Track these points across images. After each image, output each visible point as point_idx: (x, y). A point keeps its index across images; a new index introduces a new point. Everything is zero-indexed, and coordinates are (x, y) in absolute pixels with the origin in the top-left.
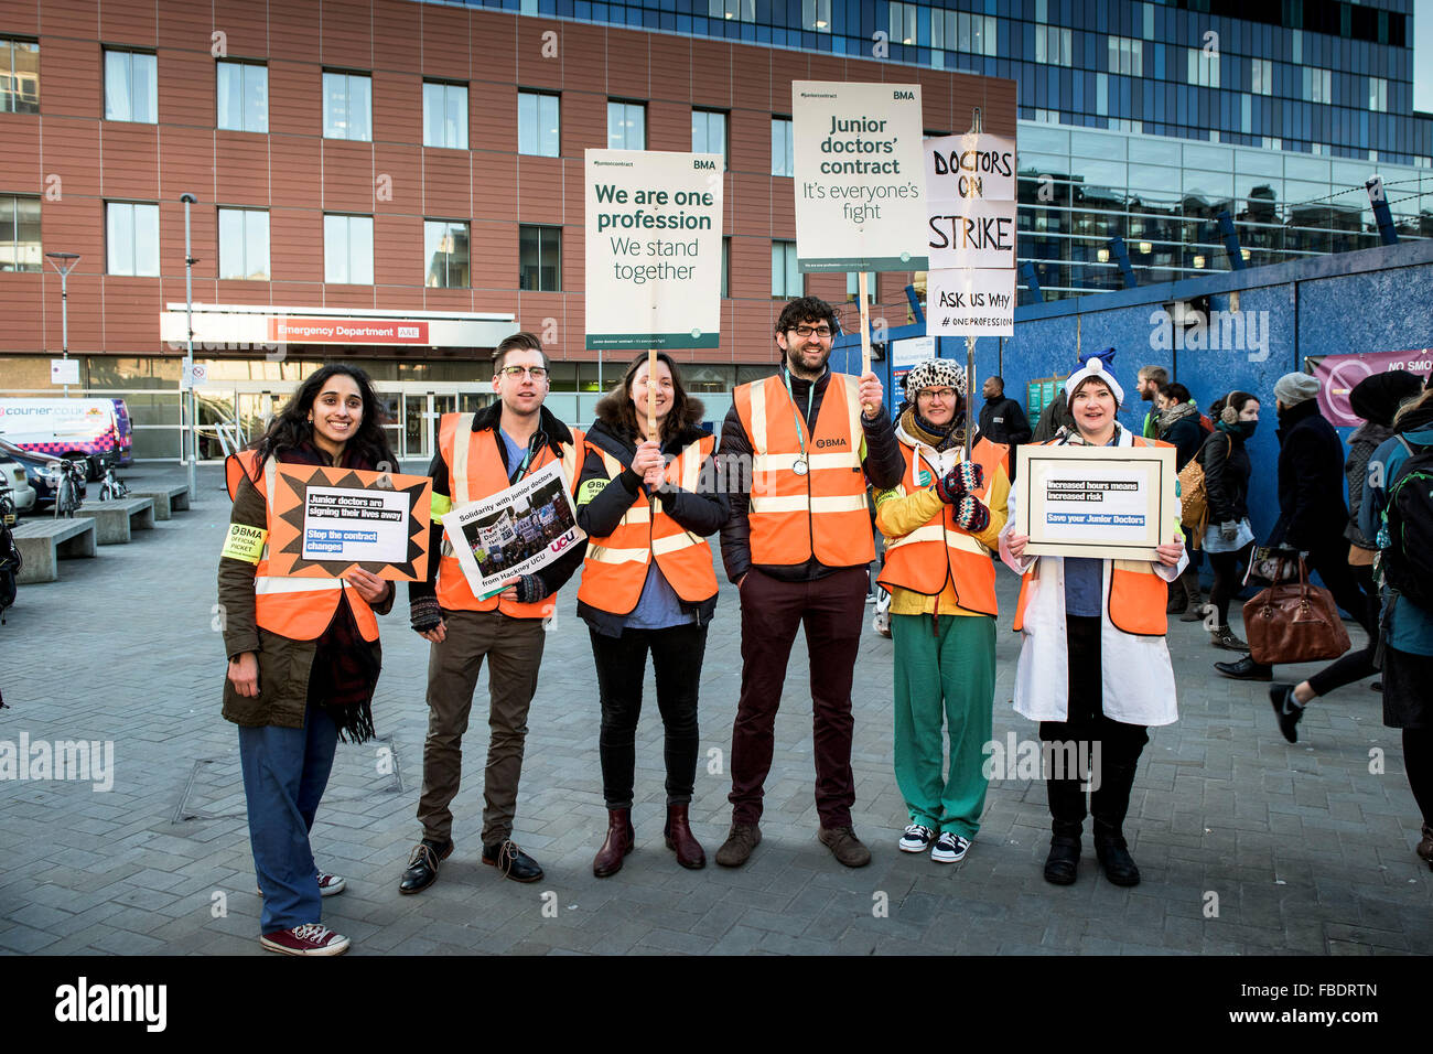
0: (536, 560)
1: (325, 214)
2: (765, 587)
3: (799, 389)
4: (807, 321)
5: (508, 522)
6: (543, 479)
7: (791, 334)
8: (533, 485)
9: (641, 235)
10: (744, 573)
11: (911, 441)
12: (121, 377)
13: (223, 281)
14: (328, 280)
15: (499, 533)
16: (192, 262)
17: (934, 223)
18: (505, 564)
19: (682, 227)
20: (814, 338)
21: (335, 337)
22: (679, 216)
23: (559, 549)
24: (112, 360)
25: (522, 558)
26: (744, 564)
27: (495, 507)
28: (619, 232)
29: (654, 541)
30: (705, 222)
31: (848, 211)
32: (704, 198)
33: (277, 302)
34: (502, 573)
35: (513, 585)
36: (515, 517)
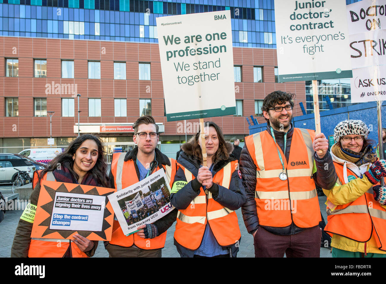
0: (153, 217)
1: (115, 99)
2: (266, 237)
3: (279, 137)
4: (279, 104)
5: (139, 198)
6: (156, 177)
7: (271, 112)
8: (151, 180)
9: (190, 60)
10: (256, 229)
11: (341, 161)
12: (68, 143)
13: (89, 117)
14: (115, 116)
15: (135, 204)
16: (79, 112)
17: (353, 45)
18: (139, 219)
19: (211, 53)
20: (285, 112)
21: (117, 130)
22: (209, 47)
23: (165, 211)
24: (67, 138)
25: (147, 216)
26: (255, 225)
27: (133, 190)
28: (178, 59)
29: (208, 213)
30: (223, 48)
31: (306, 49)
32: (221, 36)
33: (103, 122)
34: (137, 223)
35: (142, 229)
36: (143, 196)
